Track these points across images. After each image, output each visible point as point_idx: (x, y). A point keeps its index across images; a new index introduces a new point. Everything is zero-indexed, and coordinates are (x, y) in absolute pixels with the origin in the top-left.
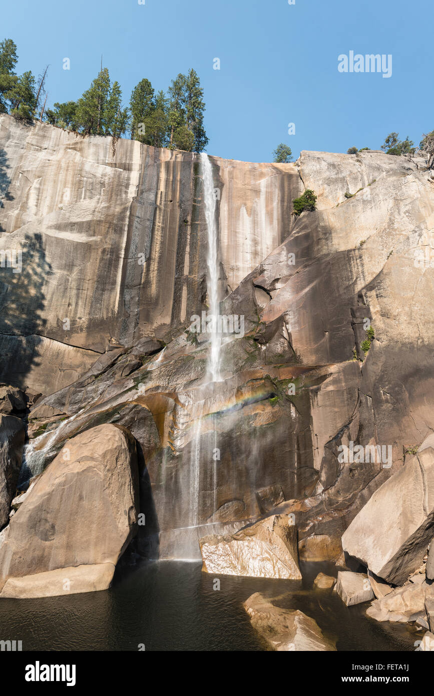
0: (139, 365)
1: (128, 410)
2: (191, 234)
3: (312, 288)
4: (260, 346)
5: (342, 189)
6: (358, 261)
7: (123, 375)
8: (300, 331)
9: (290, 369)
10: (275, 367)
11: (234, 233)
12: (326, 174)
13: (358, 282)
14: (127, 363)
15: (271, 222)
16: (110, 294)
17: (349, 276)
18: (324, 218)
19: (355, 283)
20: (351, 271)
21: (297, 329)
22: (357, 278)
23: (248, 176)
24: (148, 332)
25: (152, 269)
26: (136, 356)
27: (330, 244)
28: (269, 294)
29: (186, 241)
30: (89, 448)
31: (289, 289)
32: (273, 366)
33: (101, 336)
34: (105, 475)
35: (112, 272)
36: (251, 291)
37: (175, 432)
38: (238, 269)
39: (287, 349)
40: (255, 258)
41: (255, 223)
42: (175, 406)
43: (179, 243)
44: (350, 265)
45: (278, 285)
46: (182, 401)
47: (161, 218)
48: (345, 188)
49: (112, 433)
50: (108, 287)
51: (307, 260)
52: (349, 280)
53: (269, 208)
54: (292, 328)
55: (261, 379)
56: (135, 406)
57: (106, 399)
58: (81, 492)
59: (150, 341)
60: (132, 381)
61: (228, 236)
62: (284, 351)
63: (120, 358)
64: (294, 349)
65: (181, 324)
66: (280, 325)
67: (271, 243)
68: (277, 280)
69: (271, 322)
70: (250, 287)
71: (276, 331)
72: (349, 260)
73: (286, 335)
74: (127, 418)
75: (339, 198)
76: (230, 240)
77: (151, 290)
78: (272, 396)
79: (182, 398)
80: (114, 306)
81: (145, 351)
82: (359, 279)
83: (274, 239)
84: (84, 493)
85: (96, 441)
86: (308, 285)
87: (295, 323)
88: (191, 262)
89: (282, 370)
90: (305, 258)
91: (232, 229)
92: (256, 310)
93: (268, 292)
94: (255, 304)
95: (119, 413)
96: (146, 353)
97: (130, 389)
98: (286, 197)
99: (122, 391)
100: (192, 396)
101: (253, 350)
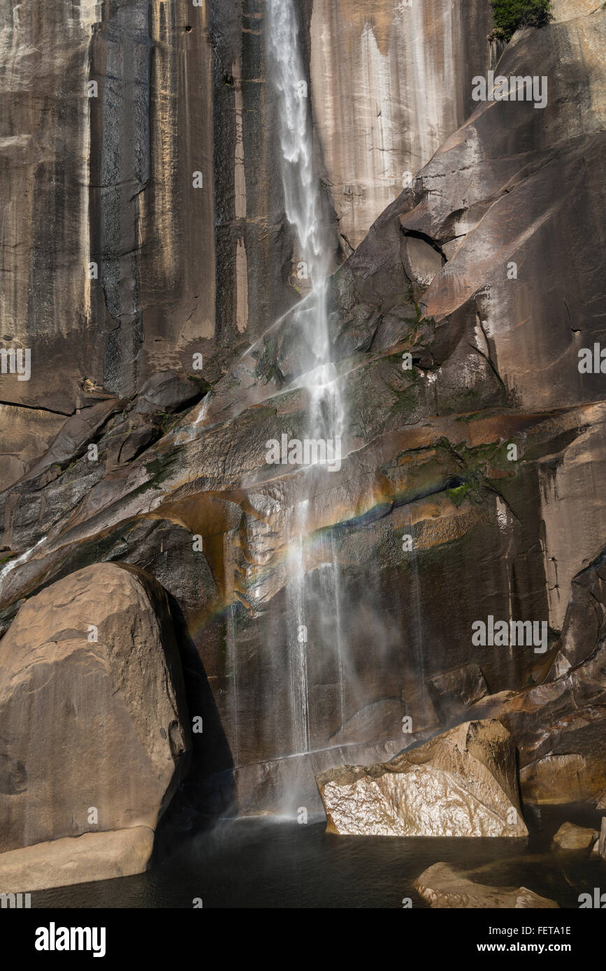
0: (155, 435)
1: (142, 534)
2: (244, 111)
3: (543, 230)
4: (422, 375)
7: (123, 459)
8: (513, 333)
9: (493, 421)
10: (458, 420)
11: (347, 101)
14: (128, 433)
15: (439, 65)
16: (70, 276)
18: (572, 42)
21: (508, 328)
24: (167, 361)
25: (158, 208)
26: (146, 416)
27: (585, 112)
28: (439, 250)
29: (233, 132)
30: (71, 613)
31: (486, 235)
32: (454, 416)
33: (61, 375)
34: (113, 665)
35: (66, 223)
36: (397, 246)
37: (249, 572)
38: (363, 194)
39: (484, 376)
40: (402, 162)
41: (399, 72)
42: (244, 518)
43: (218, 140)
45: (462, 227)
46: (258, 507)
47: (168, 75)
49: (116, 582)
50: (62, 259)
51: (529, 159)
53: (433, 28)
54: (496, 328)
55: (428, 448)
56: (158, 523)
57: (91, 513)
58: (68, 700)
59: (174, 379)
60: (144, 470)
61: (335, 110)
62: (479, 382)
63: (110, 423)
64: (502, 375)
65: (238, 335)
66: (468, 322)
67: (441, 122)
68: (457, 215)
69: (447, 318)
70: (393, 235)
71: (458, 338)
73: (481, 344)
74: (142, 549)
76: (339, 121)
77: (162, 260)
78: (455, 483)
79: (257, 501)
80: (82, 305)
81: (165, 403)
83: (447, 109)
84: (74, 701)
85: (84, 598)
86: (532, 221)
87: (503, 315)
88: (251, 184)
89: (474, 424)
90: (525, 154)
91: (344, 92)
92: (411, 291)
93: (436, 245)
94: (408, 277)
95: (124, 540)
96: (167, 408)
97: (142, 489)
99: (124, 493)
100: (278, 494)
101: (407, 385)
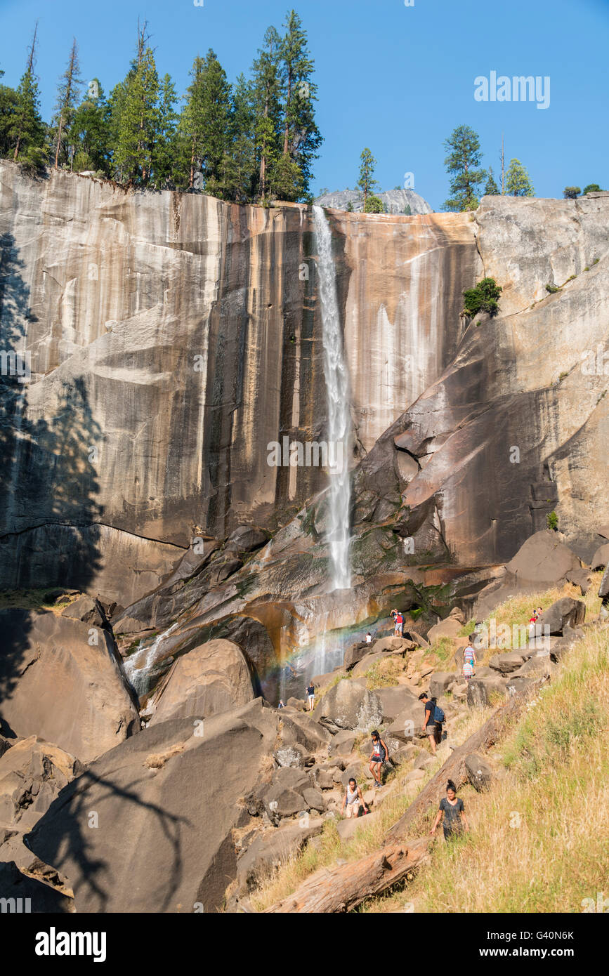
0: (240, 565)
1: (237, 625)
2: (301, 359)
3: (479, 455)
4: (401, 540)
5: (542, 276)
6: (551, 408)
7: (220, 579)
8: (456, 518)
9: (440, 572)
10: (420, 569)
11: (367, 353)
12: (518, 251)
13: (548, 444)
14: (225, 562)
15: (427, 332)
16: (190, 461)
17: (534, 435)
18: (508, 333)
19: (542, 445)
20: (538, 427)
21: (453, 516)
22: (546, 438)
23: (390, 251)
24: (245, 517)
25: (245, 420)
26: (235, 554)
27: (512, 379)
28: (417, 461)
29: (294, 372)
30: (211, 662)
31: (445, 456)
32: (418, 567)
33: (182, 523)
34: (232, 689)
35: (190, 428)
36: (391, 455)
37: (294, 651)
38: (373, 414)
39: (437, 543)
40: (399, 394)
41: (401, 335)
42: (292, 620)
43: (284, 377)
44: (538, 416)
45: (431, 448)
46: (300, 613)
47: (256, 335)
48: (548, 275)
49: (230, 649)
50: (186, 451)
51: (475, 408)
52: (534, 441)
53: (424, 308)
54: (446, 515)
55: (401, 585)
56: (245, 620)
57: (204, 611)
58: (212, 704)
59: (251, 531)
60: (235, 587)
61: (359, 359)
62: (434, 547)
63: (212, 556)
64: (448, 544)
65: (289, 502)
66: (430, 511)
67: (426, 368)
68: (429, 440)
69: (417, 507)
70: (389, 449)
71: (423, 519)
72: (537, 409)
73: (436, 524)
74: (237, 633)
75: (536, 292)
76: (361, 367)
77: (245, 452)
78: (415, 606)
79: (300, 609)
80: (196, 480)
81: (246, 545)
82: (548, 438)
83: (431, 359)
84: (214, 705)
85: (217, 655)
86: (473, 449)
87: (450, 508)
88: (302, 405)
89: (428, 573)
90: (473, 404)
91: (365, 348)
92: (398, 485)
93: (416, 457)
94: (397, 476)
95: (226, 627)
96: (247, 548)
97: (233, 598)
98: (452, 287)
99: (223, 600)
100: (312, 607)
101: (391, 545)
